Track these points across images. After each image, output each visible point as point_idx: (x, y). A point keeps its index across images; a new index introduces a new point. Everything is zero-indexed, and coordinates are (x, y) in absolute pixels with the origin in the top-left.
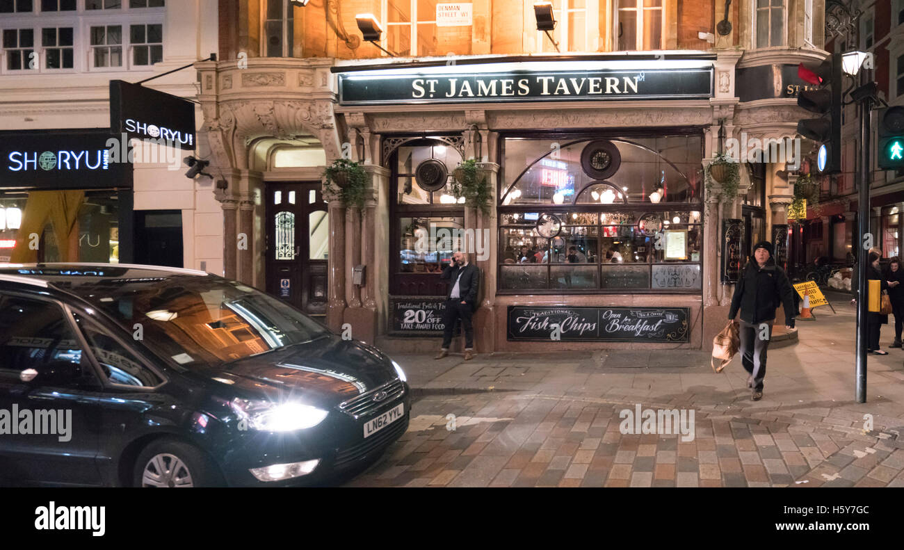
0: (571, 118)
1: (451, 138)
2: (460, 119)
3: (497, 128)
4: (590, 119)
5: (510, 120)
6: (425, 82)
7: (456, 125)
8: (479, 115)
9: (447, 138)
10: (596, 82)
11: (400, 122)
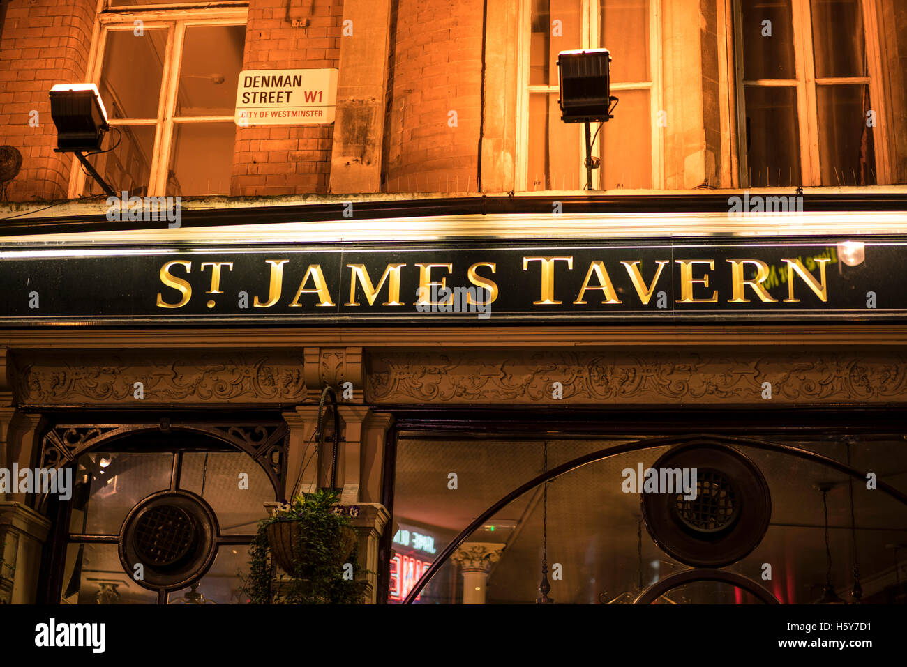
0: (615, 377)
1: (246, 430)
2: (282, 372)
3: (388, 400)
4: (676, 377)
5: (428, 379)
6: (196, 267)
7: (268, 390)
8: (343, 360)
9: (234, 427)
10: (698, 272)
11: (104, 380)
